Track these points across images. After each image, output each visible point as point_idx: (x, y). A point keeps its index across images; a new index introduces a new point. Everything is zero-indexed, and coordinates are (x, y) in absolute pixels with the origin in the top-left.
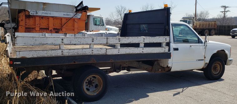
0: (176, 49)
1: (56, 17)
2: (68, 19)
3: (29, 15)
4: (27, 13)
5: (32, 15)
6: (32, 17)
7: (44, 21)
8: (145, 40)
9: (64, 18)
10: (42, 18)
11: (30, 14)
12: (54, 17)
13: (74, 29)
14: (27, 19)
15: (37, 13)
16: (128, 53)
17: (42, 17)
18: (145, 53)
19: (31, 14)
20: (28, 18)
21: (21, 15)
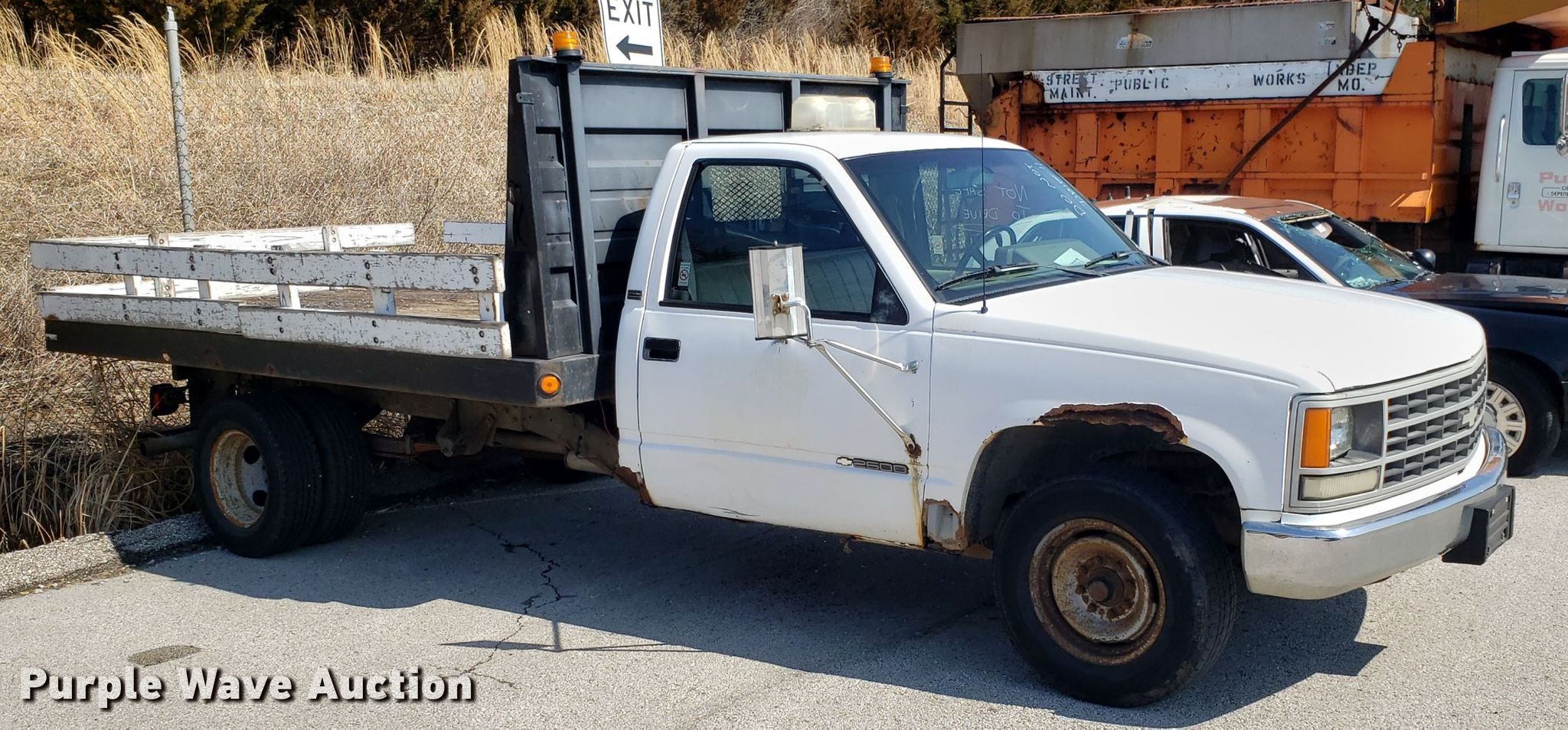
0: (662, 350)
1: (1202, 102)
2: (1287, 112)
3: (1043, 105)
4: (1030, 96)
5: (1060, 101)
6: (1063, 117)
7: (1131, 132)
8: (373, 271)
9: (1259, 102)
10: (1120, 116)
11: (1048, 100)
12: (1187, 102)
13: (1334, 181)
14: (1037, 126)
15: (1083, 88)
16: (317, 338)
17: (1120, 112)
18: (386, 346)
19: (1052, 95)
20: (1040, 122)
21: (1001, 108)
